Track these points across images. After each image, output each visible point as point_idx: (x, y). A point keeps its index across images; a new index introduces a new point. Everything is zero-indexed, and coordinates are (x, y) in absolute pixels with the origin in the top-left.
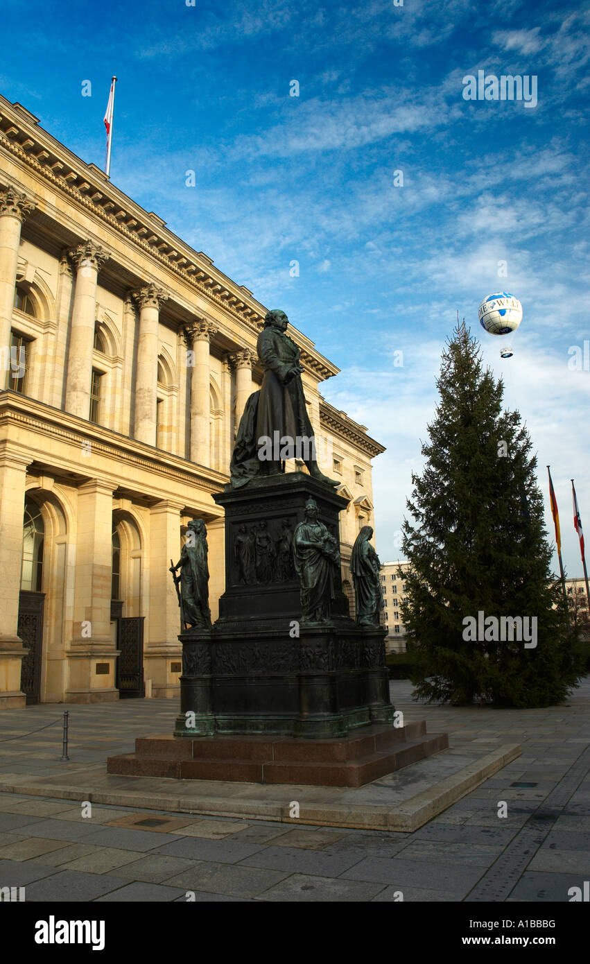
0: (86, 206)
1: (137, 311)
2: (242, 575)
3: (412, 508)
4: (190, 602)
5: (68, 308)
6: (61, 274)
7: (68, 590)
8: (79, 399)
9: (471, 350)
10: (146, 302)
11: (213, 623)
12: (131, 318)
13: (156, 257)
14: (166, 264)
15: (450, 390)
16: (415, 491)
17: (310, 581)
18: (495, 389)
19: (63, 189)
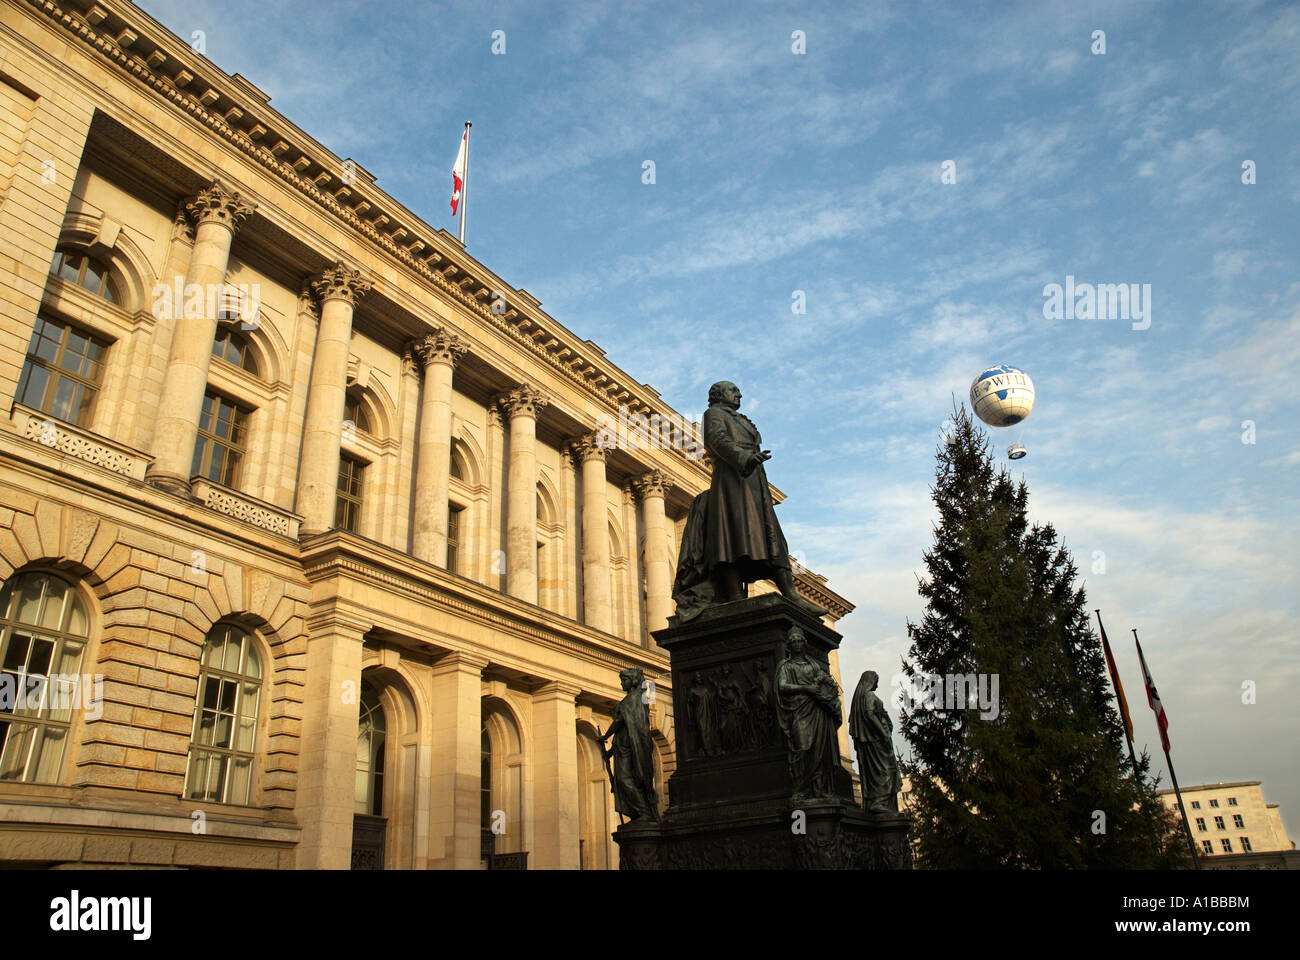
0: (436, 284)
1: (506, 422)
2: (699, 743)
3: (910, 672)
4: (629, 784)
5: (414, 420)
6: (404, 375)
7: (420, 812)
8: (432, 543)
9: (976, 446)
10: (518, 409)
11: (661, 814)
12: (498, 432)
13: (529, 349)
14: (542, 358)
15: (953, 502)
16: (913, 648)
17: (802, 740)
18: (1016, 496)
19: (406, 263)
